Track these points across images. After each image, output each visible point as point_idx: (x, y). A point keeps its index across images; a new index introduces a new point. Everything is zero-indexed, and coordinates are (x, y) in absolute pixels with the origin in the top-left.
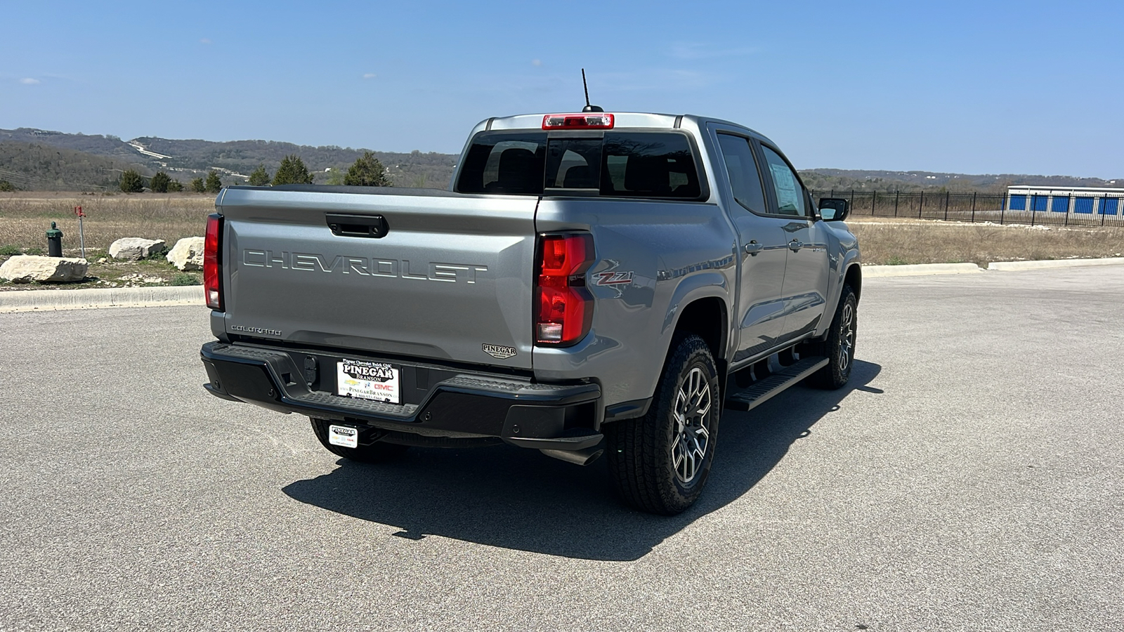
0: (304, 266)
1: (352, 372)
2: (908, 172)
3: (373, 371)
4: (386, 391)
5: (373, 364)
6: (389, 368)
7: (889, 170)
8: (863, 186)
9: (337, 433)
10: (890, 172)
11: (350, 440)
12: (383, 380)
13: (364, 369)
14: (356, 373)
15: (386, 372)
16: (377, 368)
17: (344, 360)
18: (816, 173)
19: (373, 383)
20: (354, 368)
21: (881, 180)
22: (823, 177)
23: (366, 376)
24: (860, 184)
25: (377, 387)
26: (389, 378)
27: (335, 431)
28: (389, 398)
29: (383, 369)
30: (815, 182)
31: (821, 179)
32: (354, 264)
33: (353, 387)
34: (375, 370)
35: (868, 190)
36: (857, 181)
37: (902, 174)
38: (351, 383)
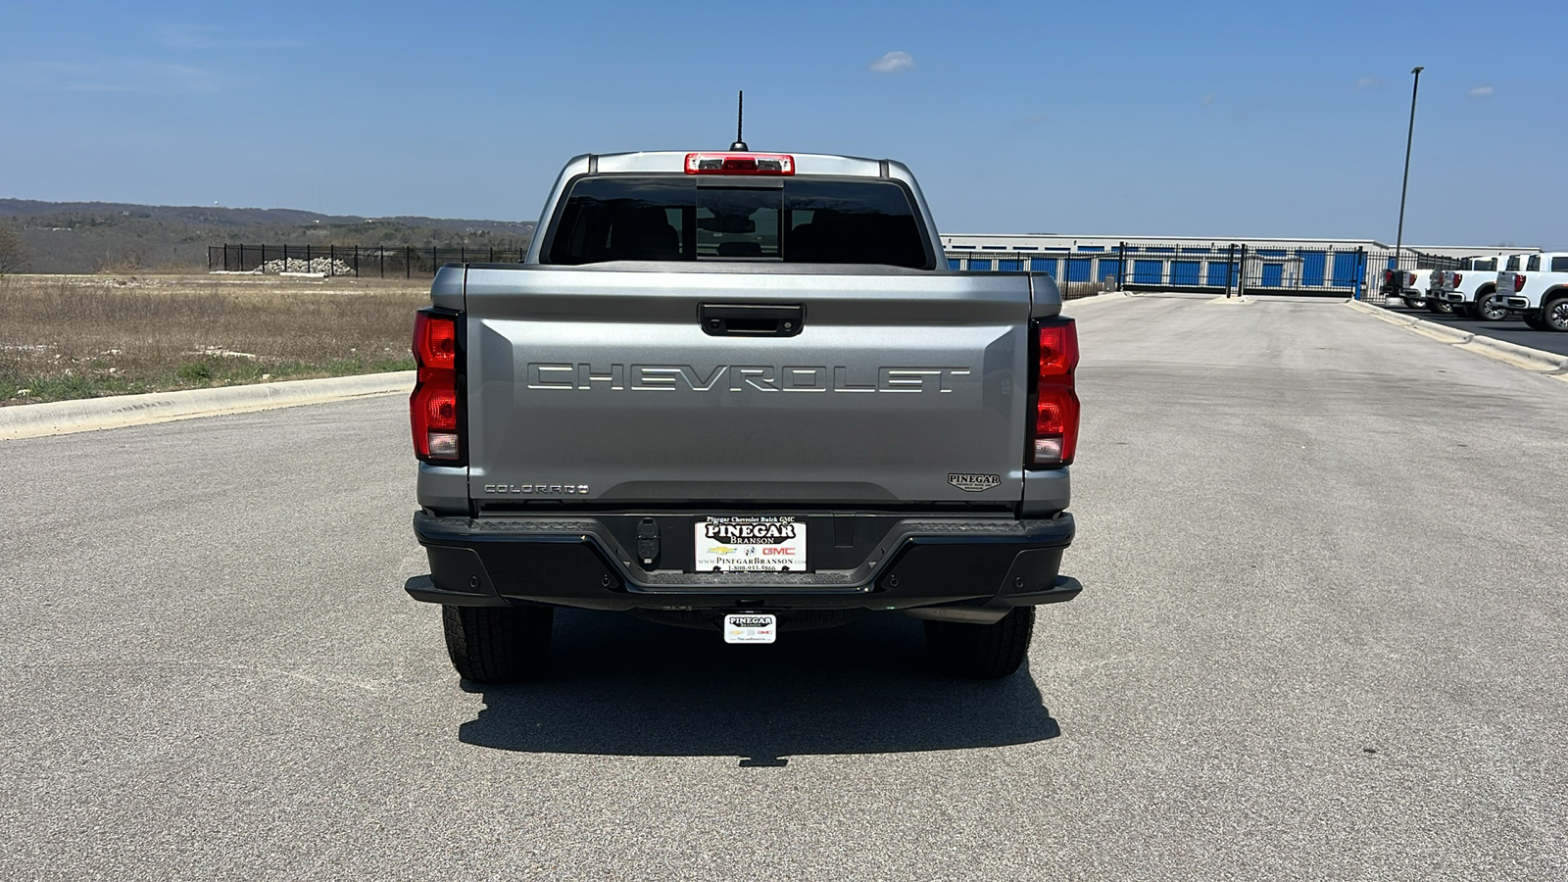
0: (654, 385)
1: (723, 534)
2: (522, 223)
3: (760, 530)
4: (781, 557)
5: (763, 519)
6: (789, 523)
7: (497, 220)
8: (466, 241)
9: (739, 625)
10: (498, 222)
11: (763, 633)
12: (778, 540)
13: (744, 528)
14: (730, 535)
15: (784, 530)
16: (768, 525)
17: (709, 518)
18: (399, 223)
19: (759, 548)
20: (727, 530)
21: (489, 233)
22: (409, 228)
23: (748, 538)
24: (462, 238)
25: (766, 551)
26: (788, 537)
27: (735, 623)
28: (787, 565)
29: (778, 524)
30: (399, 235)
31: (407, 232)
32: (748, 376)
33: (724, 557)
34: (764, 528)
35: (472, 247)
36: (457, 234)
37: (514, 224)
38: (720, 552)
